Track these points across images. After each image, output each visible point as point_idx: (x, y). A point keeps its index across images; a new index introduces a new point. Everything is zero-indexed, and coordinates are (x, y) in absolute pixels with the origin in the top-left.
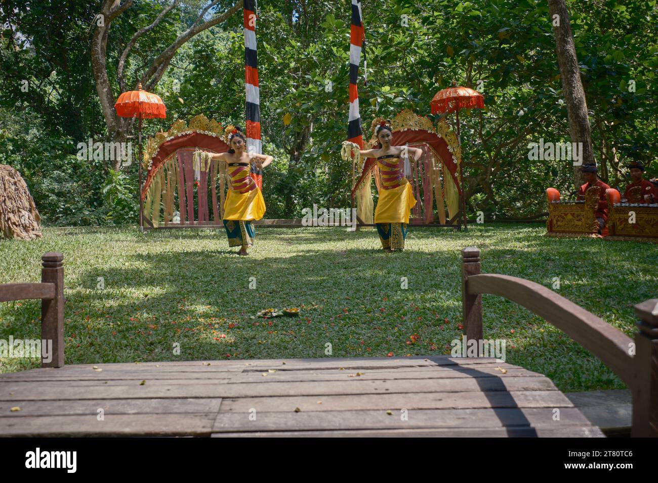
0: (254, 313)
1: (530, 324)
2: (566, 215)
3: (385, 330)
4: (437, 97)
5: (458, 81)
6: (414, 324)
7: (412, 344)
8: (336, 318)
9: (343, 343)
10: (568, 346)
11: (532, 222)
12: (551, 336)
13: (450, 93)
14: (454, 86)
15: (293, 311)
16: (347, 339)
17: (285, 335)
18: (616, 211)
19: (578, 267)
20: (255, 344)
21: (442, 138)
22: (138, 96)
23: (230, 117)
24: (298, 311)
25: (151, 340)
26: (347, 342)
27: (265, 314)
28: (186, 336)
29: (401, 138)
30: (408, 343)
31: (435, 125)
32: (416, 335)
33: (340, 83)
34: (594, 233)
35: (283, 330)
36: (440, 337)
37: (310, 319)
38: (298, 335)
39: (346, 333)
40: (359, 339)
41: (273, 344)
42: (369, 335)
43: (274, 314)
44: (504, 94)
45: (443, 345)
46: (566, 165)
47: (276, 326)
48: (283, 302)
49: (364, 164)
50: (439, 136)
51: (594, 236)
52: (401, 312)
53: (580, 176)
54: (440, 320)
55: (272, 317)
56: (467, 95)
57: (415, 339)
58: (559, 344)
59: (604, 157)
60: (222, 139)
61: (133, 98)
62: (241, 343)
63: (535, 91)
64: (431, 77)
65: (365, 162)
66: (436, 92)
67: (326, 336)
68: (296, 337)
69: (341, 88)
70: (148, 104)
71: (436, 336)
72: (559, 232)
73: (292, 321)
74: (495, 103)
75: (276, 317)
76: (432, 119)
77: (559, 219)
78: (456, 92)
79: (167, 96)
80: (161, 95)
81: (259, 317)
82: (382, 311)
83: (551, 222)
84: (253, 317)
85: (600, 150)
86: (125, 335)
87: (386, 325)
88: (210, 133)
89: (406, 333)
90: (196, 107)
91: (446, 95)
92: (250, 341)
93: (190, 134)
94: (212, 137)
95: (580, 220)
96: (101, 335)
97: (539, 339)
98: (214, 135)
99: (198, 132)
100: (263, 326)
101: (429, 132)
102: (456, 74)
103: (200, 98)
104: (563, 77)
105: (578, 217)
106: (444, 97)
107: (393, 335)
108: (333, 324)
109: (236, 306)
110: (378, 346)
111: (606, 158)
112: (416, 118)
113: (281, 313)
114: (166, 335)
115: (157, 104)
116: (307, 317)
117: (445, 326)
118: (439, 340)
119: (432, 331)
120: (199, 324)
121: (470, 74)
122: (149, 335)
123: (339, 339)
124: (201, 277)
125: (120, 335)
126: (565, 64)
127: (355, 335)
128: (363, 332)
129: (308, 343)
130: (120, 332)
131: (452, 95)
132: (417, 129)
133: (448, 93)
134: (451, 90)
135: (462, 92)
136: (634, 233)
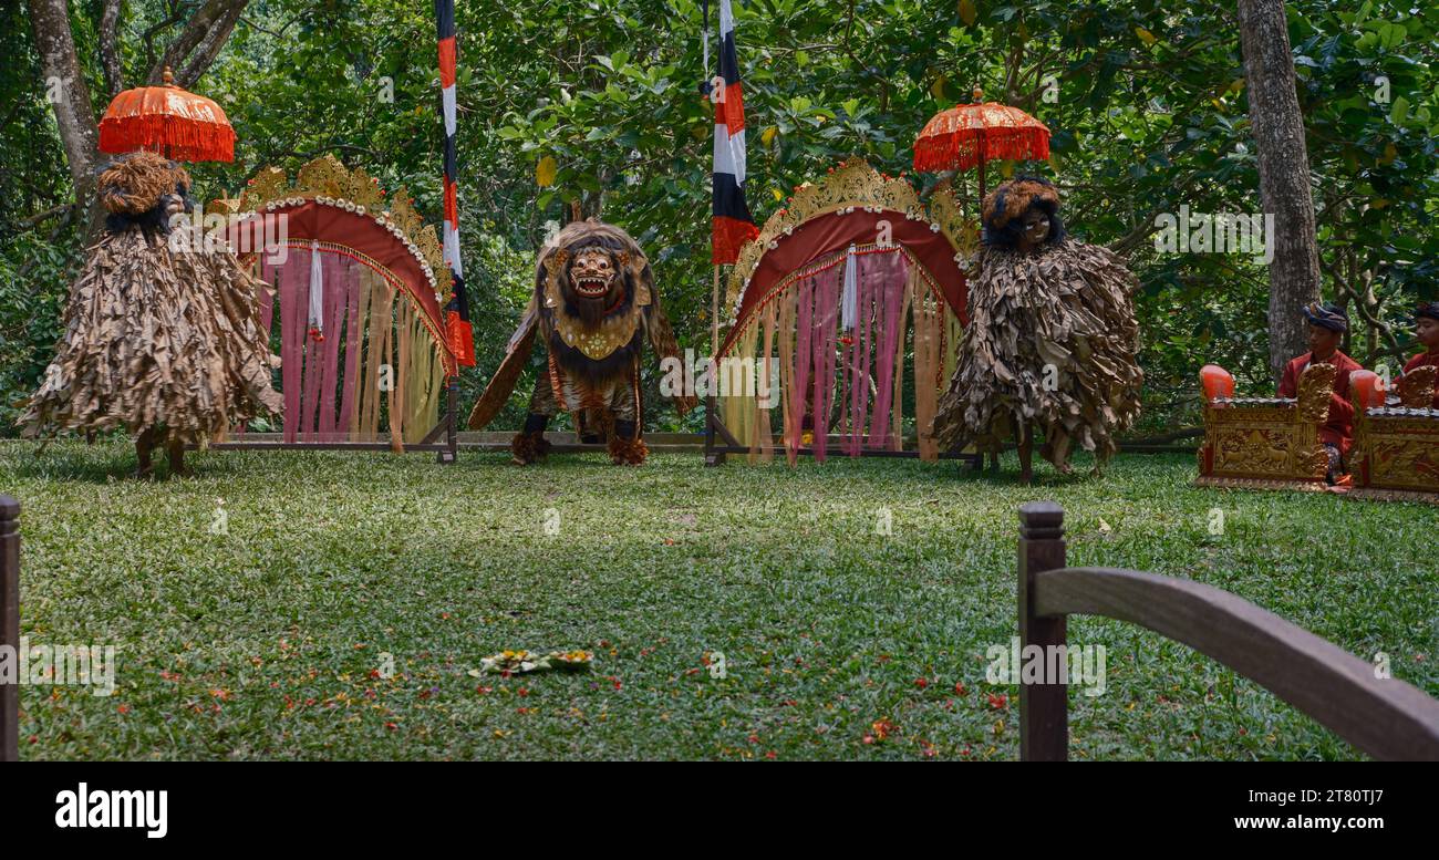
0: (476, 664)
1: (1167, 698)
2: (1248, 434)
3: (810, 708)
4: (933, 128)
5: (982, 87)
6: (881, 695)
7: (879, 744)
8: (683, 678)
9: (705, 738)
10: (1263, 752)
11: (1159, 451)
12: (1220, 729)
13: (965, 120)
14: (968, 100)
15: (577, 659)
16: (715, 728)
17: (560, 717)
18: (1373, 427)
19: (1277, 564)
20: (485, 739)
21: (940, 233)
22: (163, 101)
23: (395, 164)
24: (590, 658)
25: (220, 727)
26: (716, 736)
27: (506, 663)
28: (309, 718)
29: (838, 230)
30: (868, 739)
31: (926, 205)
32: (886, 722)
33: (683, 85)
34: (1318, 480)
35: (553, 704)
36: (945, 727)
37: (618, 678)
38: (591, 719)
39: (711, 714)
40: (744, 728)
41: (530, 740)
42: (769, 719)
43: (527, 666)
44: (1101, 125)
45: (954, 747)
46: (1246, 309)
47: (534, 694)
48: (548, 636)
49: (741, 296)
50: (935, 227)
51: (1315, 487)
52: (845, 664)
53: (1284, 336)
54: (944, 687)
55: (522, 673)
56: (1009, 124)
57: (884, 730)
58: (1240, 747)
59: (1342, 291)
60: (380, 221)
61: (151, 103)
62: (451, 736)
63: (1175, 119)
65: (744, 289)
66: (929, 115)
67: (663, 722)
68: (586, 723)
69: (687, 98)
70: (188, 122)
71: (937, 724)
72: (1231, 476)
73: (574, 684)
74: (1073, 147)
75: (533, 672)
76: (917, 185)
77: (1230, 443)
78: (981, 117)
79: (231, 104)
80: (218, 99)
81: (491, 673)
82: (798, 664)
83: (1210, 451)
84: (474, 673)
85: (1334, 275)
86: (151, 714)
87: (809, 696)
88: (350, 206)
89: (861, 716)
90: (307, 136)
91: (954, 125)
92: (472, 732)
93: (297, 205)
94: (354, 214)
95: (1282, 447)
96: (89, 714)
97: (1190, 734)
98: (361, 210)
99: (319, 199)
100: (503, 694)
101: (908, 217)
102: (975, 70)
103: (319, 112)
104: (1252, 85)
105: (1277, 439)
106: (951, 130)
107: (830, 720)
108: (678, 693)
109: (430, 645)
110: (794, 746)
111: (1349, 295)
112: (878, 179)
113: (544, 663)
114: (257, 714)
115: (213, 124)
116: (610, 673)
117: (957, 702)
118: (943, 734)
119: (926, 713)
120: (339, 689)
121: (1016, 73)
122: (214, 714)
123: (695, 729)
124: (335, 573)
125: (140, 714)
126: (1257, 52)
127: (734, 719)
128: (754, 712)
129: (619, 737)
130: (137, 706)
131: (970, 125)
132: (879, 211)
133: (960, 119)
134: (970, 111)
135: (997, 117)
136: (1417, 483)
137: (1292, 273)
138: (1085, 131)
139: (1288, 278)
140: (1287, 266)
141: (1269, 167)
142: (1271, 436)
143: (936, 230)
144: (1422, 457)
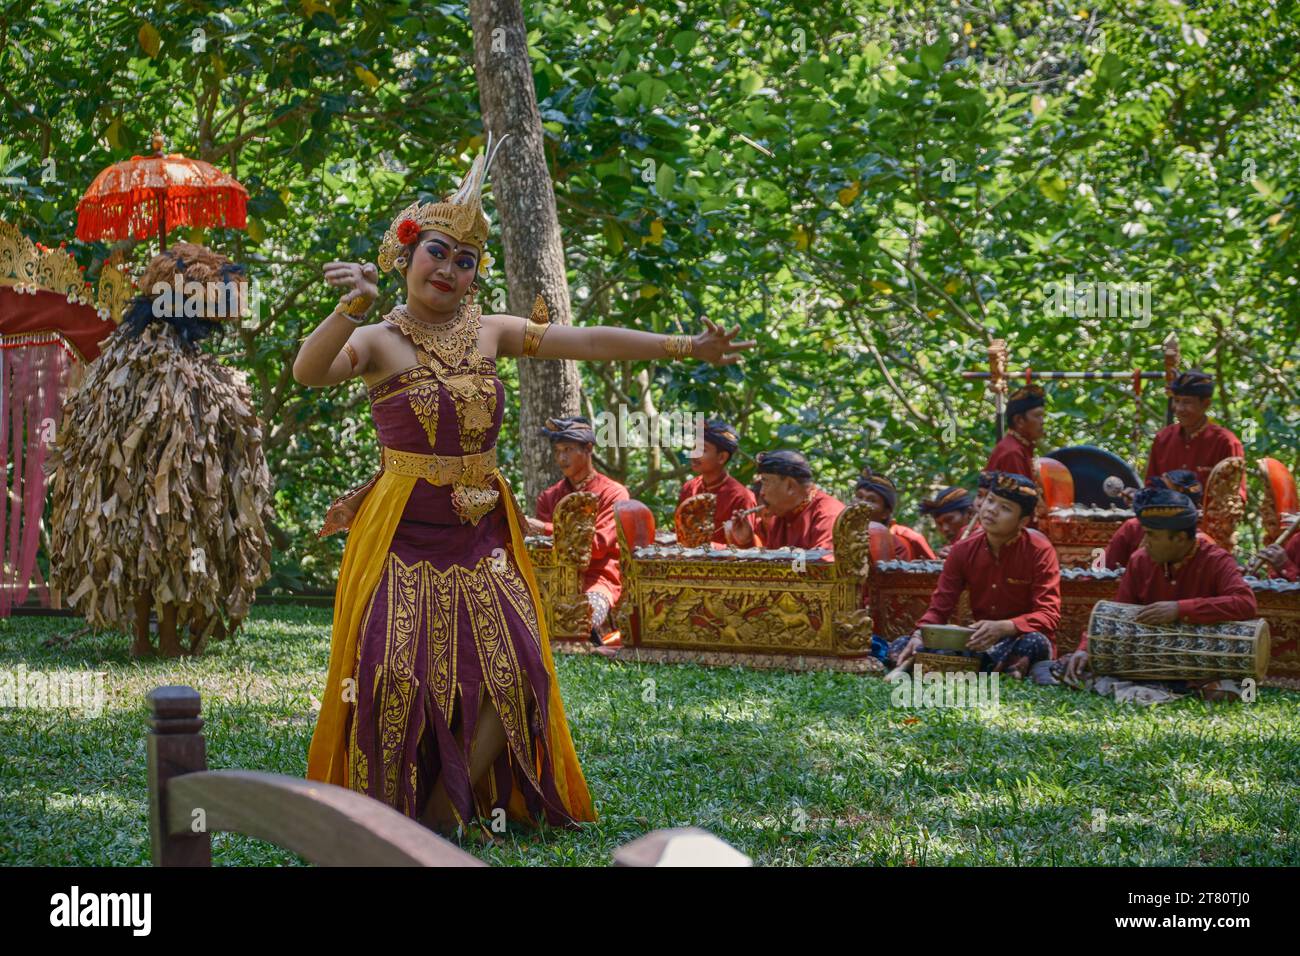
4: (101, 184)
5: (171, 134)
13: (141, 176)
14: (154, 154)
18: (643, 572)
21: (108, 322)
31: (91, 280)
34: (581, 639)
50: (103, 316)
51: (578, 649)
53: (538, 456)
56: (197, 183)
63: (408, 179)
64: (84, 117)
66: (99, 168)
74: (284, 212)
76: (83, 258)
78: (162, 172)
85: (603, 379)
91: (128, 182)
101: (70, 300)
102: (164, 111)
106: (124, 188)
112: (32, 250)
121: (210, 117)
126: (498, 103)
131: (147, 182)
132: (34, 292)
133: (135, 174)
134: (148, 165)
135: (181, 172)
136: (694, 640)
137: (545, 377)
138: (298, 191)
139: (541, 383)
140: (539, 367)
141: (514, 244)
143: (104, 318)
144: (700, 608)
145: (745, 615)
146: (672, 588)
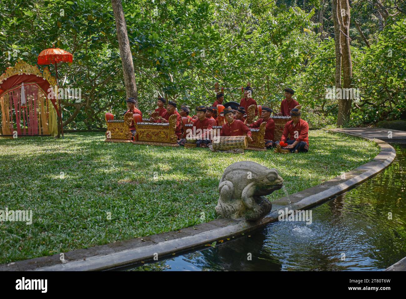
2: (115, 129)
4: (41, 54)
13: (49, 52)
18: (138, 127)
21: (46, 80)
29: (19, 79)
34: (129, 139)
50: (44, 79)
51: (129, 141)
76: (39, 67)
77: (111, 131)
78: (53, 52)
95: (122, 132)
101: (37, 76)
112: (29, 66)
132: (30, 74)
133: (47, 52)
134: (50, 50)
136: (147, 140)
142: (120, 129)
144: (148, 134)
145: (155, 135)
146: (143, 130)
